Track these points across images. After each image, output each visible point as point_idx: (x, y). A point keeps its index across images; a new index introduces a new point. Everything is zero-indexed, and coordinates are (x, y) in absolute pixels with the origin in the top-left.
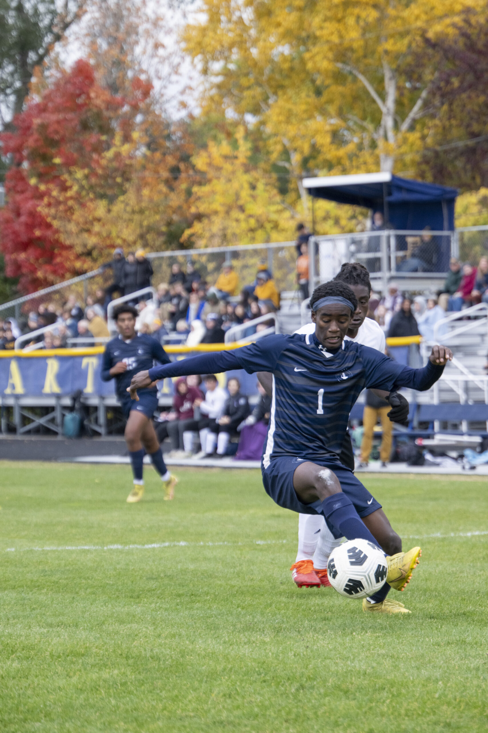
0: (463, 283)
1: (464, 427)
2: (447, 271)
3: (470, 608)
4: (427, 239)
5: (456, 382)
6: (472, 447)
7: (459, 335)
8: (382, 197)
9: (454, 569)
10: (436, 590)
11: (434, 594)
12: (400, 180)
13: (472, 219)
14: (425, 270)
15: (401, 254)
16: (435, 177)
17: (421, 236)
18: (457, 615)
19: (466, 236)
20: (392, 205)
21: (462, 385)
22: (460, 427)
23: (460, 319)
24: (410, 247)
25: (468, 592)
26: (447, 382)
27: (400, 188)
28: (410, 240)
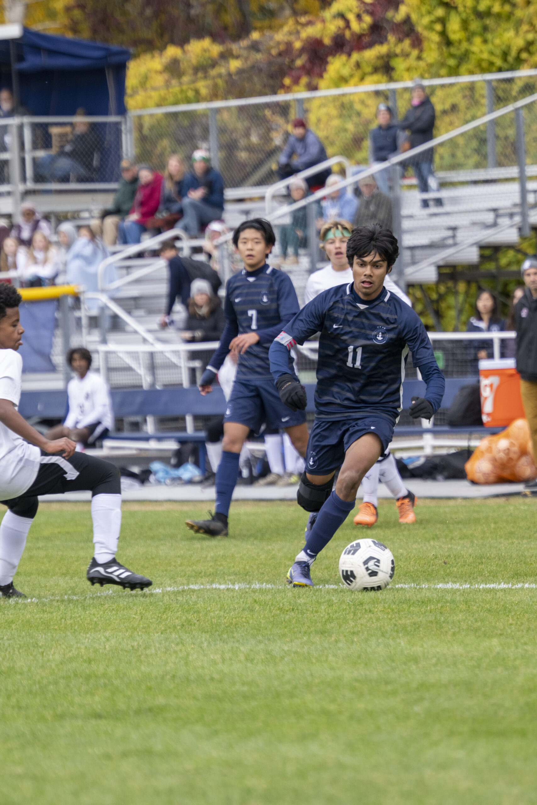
0: (139, 196)
1: (150, 427)
2: (117, 180)
3: (161, 700)
4: (81, 129)
5: (134, 355)
6: (163, 458)
7: (138, 281)
8: (9, 65)
9: (135, 644)
10: (104, 675)
11: (102, 681)
12: (37, 35)
13: (155, 95)
14: (81, 180)
15: (41, 154)
16: (95, 31)
17: (71, 124)
18: (138, 712)
19: (147, 123)
20: (24, 76)
21: (144, 360)
22: (145, 428)
23: (140, 255)
24: (55, 142)
25: (156, 678)
26: (121, 355)
27: (37, 49)
28: (54, 131)
